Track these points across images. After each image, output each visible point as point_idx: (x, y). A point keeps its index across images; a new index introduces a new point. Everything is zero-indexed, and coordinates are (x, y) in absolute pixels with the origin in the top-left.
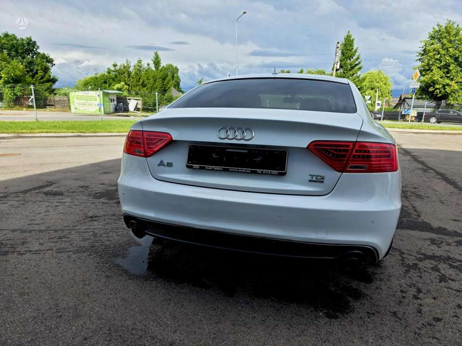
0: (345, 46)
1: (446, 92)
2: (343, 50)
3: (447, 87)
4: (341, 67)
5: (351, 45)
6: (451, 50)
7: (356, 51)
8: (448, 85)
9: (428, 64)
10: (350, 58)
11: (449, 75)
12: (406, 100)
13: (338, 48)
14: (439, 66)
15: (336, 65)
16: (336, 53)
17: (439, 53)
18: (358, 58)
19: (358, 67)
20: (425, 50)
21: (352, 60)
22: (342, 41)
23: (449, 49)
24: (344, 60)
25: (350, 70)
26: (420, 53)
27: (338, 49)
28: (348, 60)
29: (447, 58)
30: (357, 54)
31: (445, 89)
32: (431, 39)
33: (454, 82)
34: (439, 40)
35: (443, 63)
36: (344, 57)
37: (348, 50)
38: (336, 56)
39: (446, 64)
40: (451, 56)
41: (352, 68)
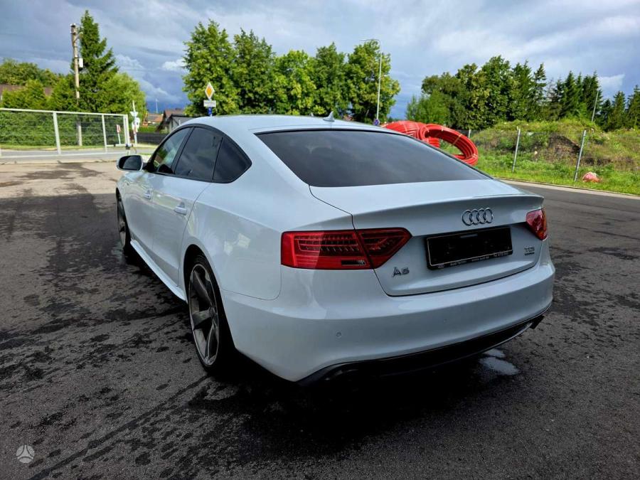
0: (86, 33)
1: (224, 110)
2: (83, 40)
3: (224, 105)
4: (86, 65)
5: (96, 33)
6: (220, 59)
7: (104, 43)
8: (224, 102)
9: (199, 74)
10: (98, 52)
11: (223, 90)
12: (174, 118)
13: (74, 34)
14: (211, 77)
15: (76, 61)
16: (73, 42)
17: (208, 62)
18: (109, 55)
19: (111, 68)
20: (191, 55)
21: (100, 57)
22: (79, 25)
23: (218, 58)
24: (88, 55)
25: (101, 72)
26: (186, 59)
27: (75, 37)
28: (94, 55)
29: (219, 69)
30: (107, 49)
31: (222, 107)
32: (196, 42)
33: (230, 99)
34: (205, 45)
35: (215, 75)
36: (87, 51)
37: (91, 40)
38: (74, 47)
39: (218, 77)
40: (221, 67)
41: (104, 69)
